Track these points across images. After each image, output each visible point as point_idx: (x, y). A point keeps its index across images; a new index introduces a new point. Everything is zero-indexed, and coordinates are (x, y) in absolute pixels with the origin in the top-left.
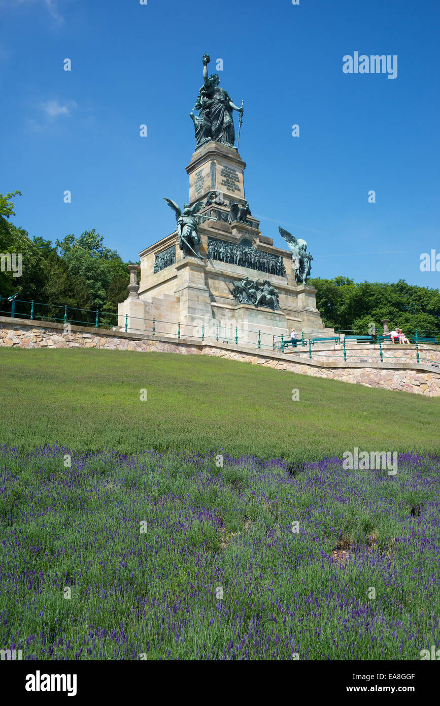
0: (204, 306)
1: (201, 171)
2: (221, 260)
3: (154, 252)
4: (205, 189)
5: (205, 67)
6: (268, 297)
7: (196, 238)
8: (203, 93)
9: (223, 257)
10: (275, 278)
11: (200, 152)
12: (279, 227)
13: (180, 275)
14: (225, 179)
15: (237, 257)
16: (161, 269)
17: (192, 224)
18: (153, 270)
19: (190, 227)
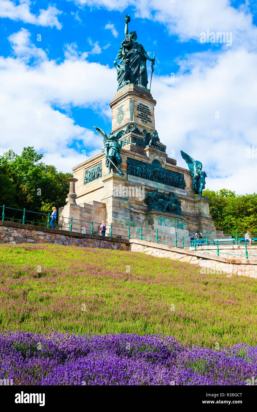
0: (124, 211)
1: (122, 106)
2: (137, 176)
3: (84, 168)
4: (125, 121)
5: (126, 25)
6: (173, 205)
7: (119, 158)
8: (124, 46)
9: (139, 174)
10: (178, 190)
11: (121, 92)
12: (181, 151)
13: (106, 186)
14: (140, 113)
15: (149, 174)
16: (90, 181)
17: (116, 148)
18: (83, 182)
19: (114, 149)
